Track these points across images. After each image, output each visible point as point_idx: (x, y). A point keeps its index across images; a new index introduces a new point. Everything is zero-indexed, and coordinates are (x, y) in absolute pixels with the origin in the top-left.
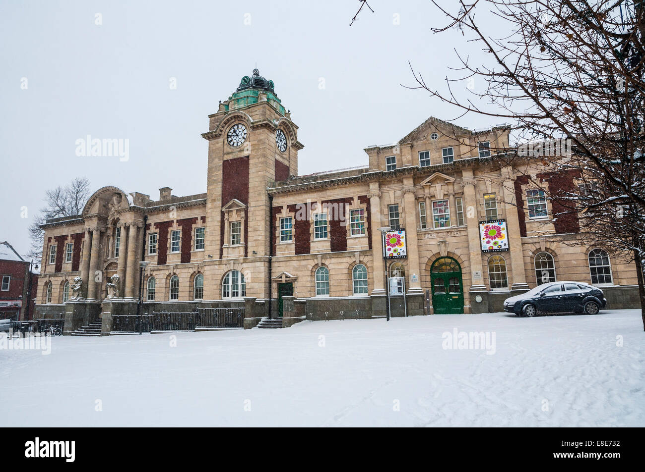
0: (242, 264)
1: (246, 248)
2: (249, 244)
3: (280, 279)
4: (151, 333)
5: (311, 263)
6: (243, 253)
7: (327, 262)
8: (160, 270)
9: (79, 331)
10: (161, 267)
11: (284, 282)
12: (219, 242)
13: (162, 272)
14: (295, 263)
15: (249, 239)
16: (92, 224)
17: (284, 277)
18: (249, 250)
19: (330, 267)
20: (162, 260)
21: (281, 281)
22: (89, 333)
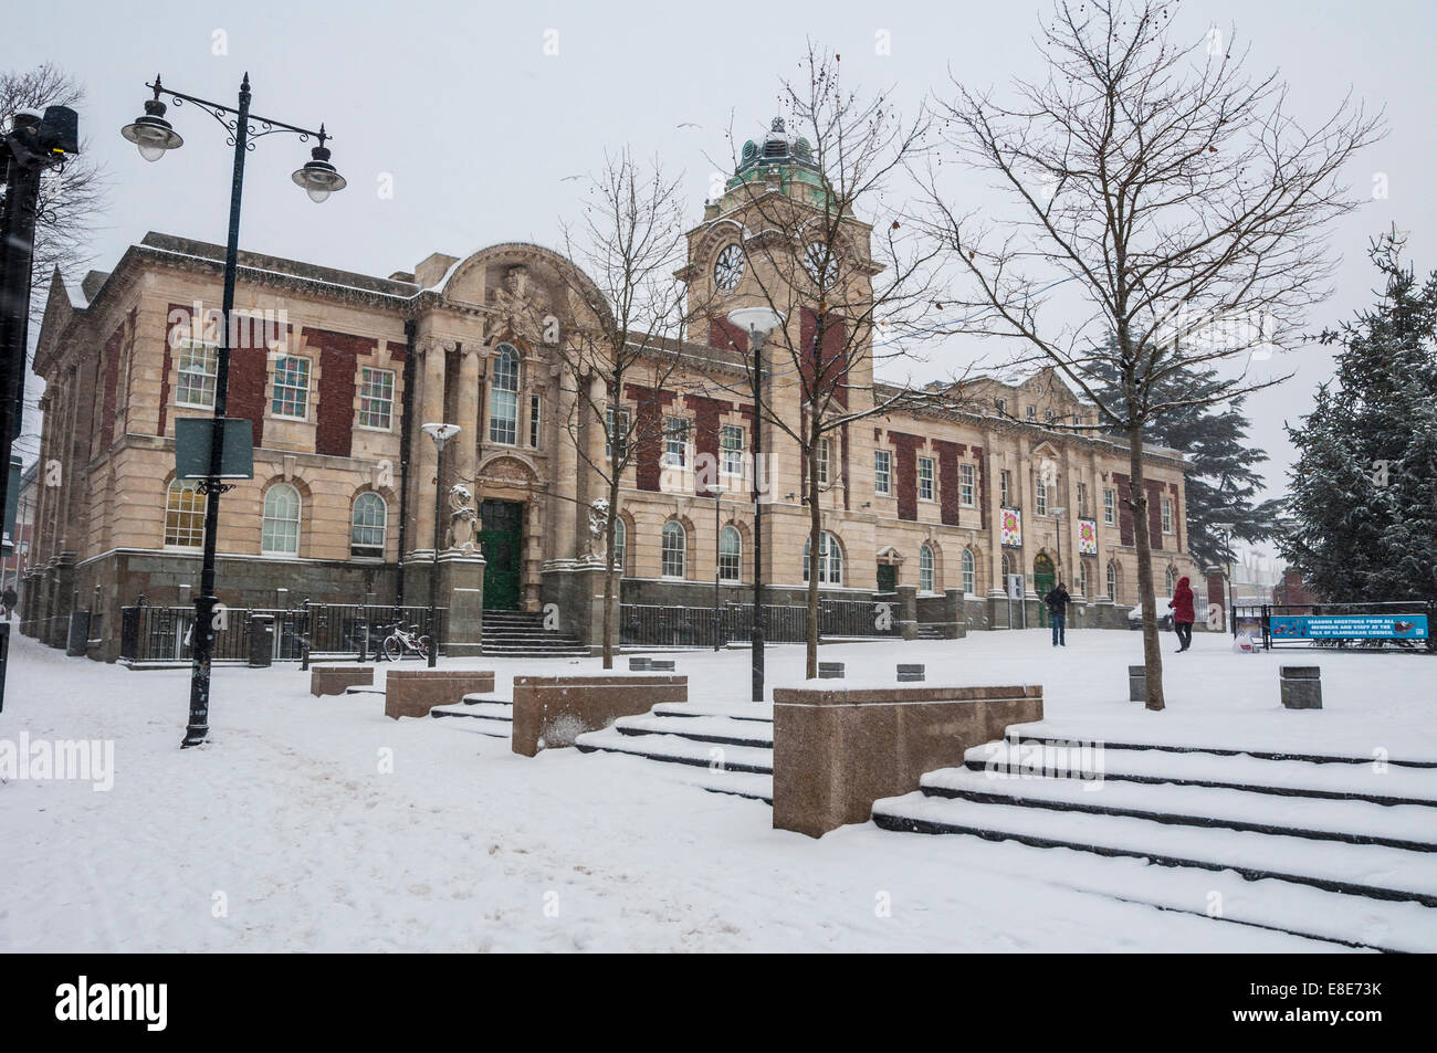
0: (841, 520)
1: (846, 493)
2: (853, 487)
3: (886, 558)
4: (729, 648)
5: (920, 538)
6: (841, 501)
7: (940, 539)
8: (645, 502)
9: (484, 643)
10: (650, 495)
11: (891, 563)
12: (799, 471)
13: (651, 508)
14: (900, 533)
15: (852, 478)
16: (468, 335)
17: (891, 554)
18: (852, 498)
19: (943, 547)
20: (649, 480)
21: (887, 561)
22: (510, 650)
